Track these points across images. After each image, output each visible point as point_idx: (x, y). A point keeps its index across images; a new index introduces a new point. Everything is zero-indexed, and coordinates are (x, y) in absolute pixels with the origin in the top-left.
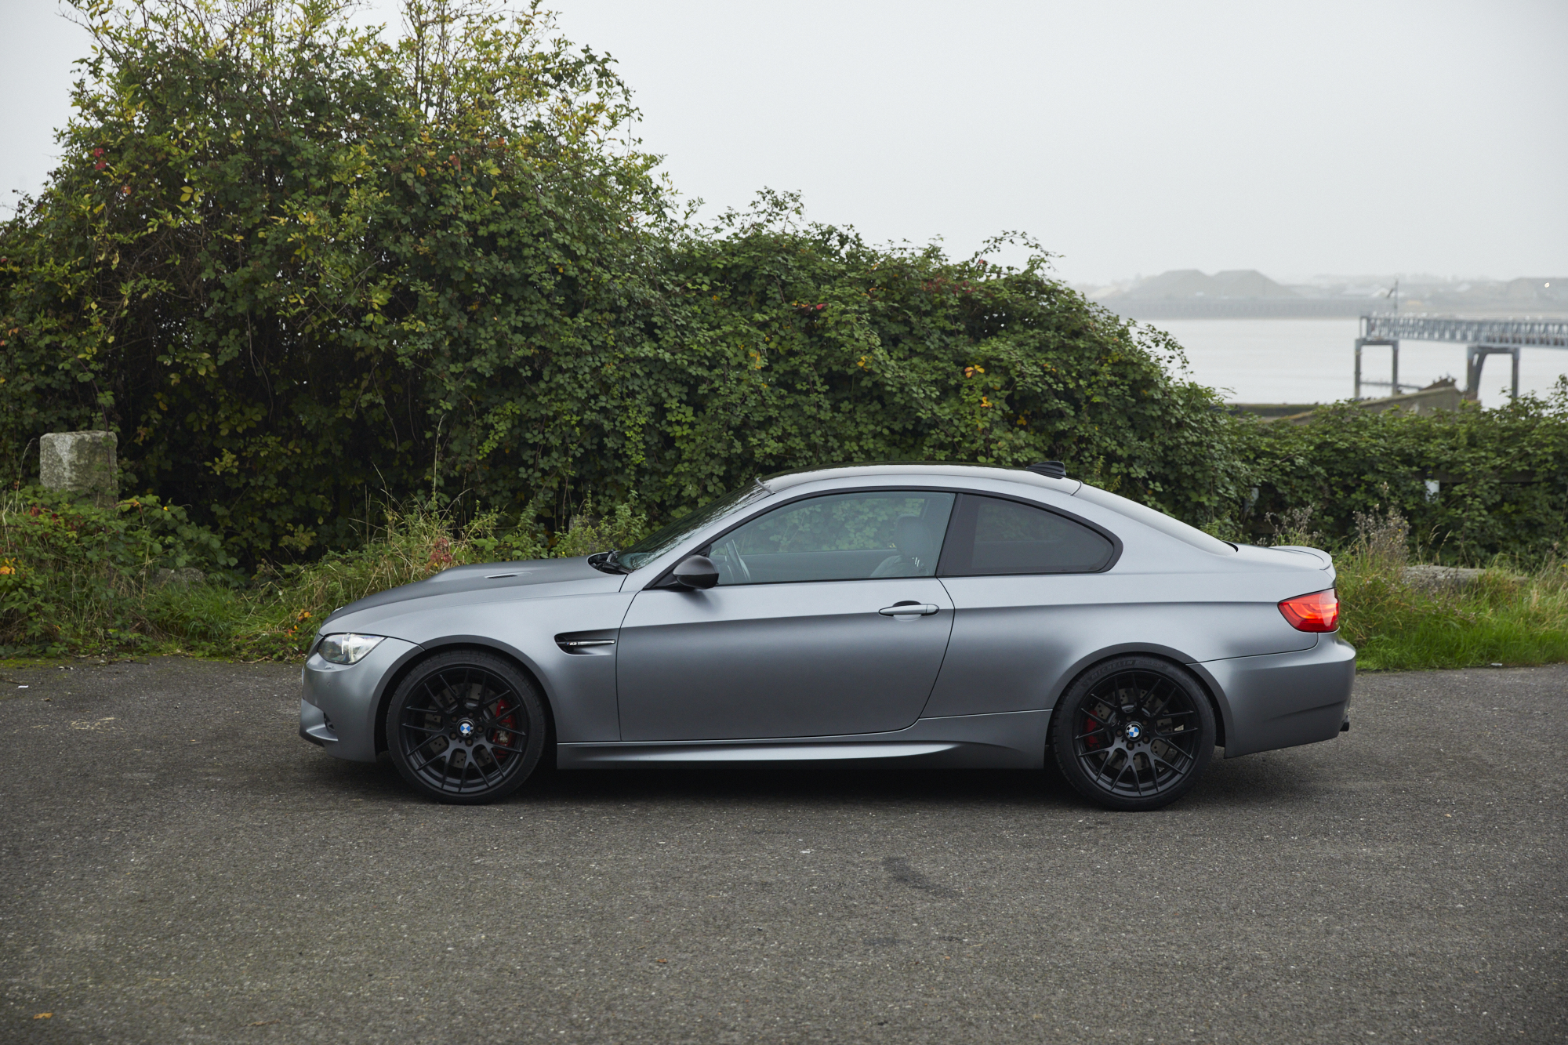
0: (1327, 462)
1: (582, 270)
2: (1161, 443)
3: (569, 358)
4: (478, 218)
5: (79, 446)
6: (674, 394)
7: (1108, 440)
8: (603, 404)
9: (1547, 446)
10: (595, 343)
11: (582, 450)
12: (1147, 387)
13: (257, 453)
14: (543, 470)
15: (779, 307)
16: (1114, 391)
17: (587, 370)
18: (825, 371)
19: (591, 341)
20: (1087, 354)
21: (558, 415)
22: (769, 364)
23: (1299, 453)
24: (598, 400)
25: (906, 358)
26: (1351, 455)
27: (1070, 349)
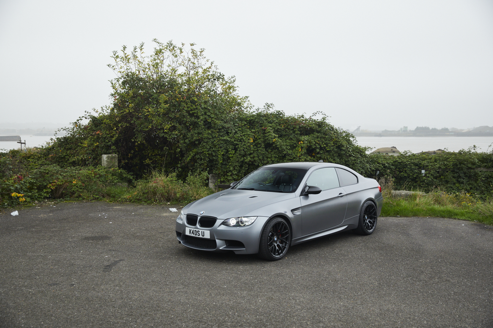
0: (396, 165)
1: (212, 120)
2: (345, 160)
3: (207, 139)
4: (190, 109)
5: (108, 158)
6: (230, 147)
7: (331, 159)
8: (214, 150)
9: (451, 162)
10: (213, 136)
11: (209, 160)
12: (342, 147)
13: (155, 159)
14: (200, 164)
15: (258, 128)
16: (332, 148)
17: (211, 142)
18: (266, 143)
19: (212, 136)
20: (328, 139)
21: (203, 152)
22: (254, 141)
23: (387, 163)
24: (212, 149)
25: (286, 140)
26: (402, 163)
27: (324, 138)
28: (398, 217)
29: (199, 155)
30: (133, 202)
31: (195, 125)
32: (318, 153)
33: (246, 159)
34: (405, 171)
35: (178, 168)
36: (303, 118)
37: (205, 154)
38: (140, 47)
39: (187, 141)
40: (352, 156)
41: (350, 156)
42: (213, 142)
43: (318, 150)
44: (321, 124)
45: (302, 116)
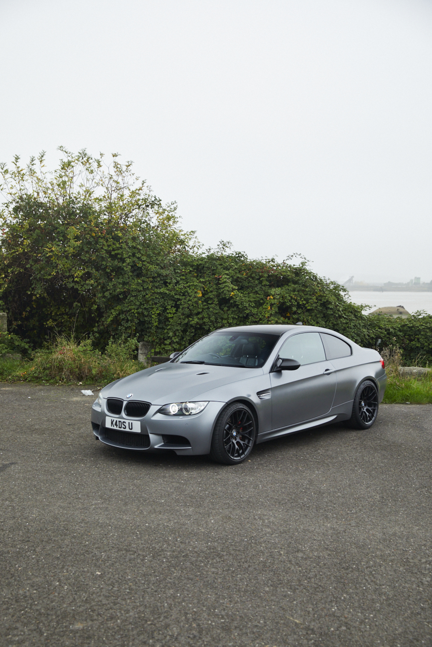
0: (405, 331)
1: (143, 265)
2: (332, 323)
3: (135, 292)
4: (112, 249)
6: (169, 304)
7: (313, 321)
8: (145, 307)
10: (145, 288)
11: (138, 321)
12: (329, 304)
13: (61, 320)
14: (125, 327)
15: (210, 277)
16: (315, 305)
17: (141, 296)
18: (221, 297)
19: (143, 287)
20: (309, 293)
21: (130, 310)
22: (203, 295)
23: (392, 328)
24: (144, 305)
25: (249, 294)
26: (413, 329)
27: (303, 291)
28: (407, 404)
29: (124, 315)
30: (29, 381)
31: (119, 271)
32: (295, 313)
33: (191, 321)
34: (418, 339)
35: (94, 332)
36: (274, 262)
37: (133, 313)
38: (39, 158)
39: (107, 294)
40: (343, 317)
41: (340, 317)
42: (145, 296)
43: (294, 309)
44: (299, 272)
45: (273, 260)
